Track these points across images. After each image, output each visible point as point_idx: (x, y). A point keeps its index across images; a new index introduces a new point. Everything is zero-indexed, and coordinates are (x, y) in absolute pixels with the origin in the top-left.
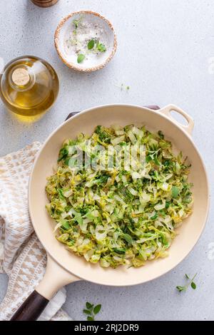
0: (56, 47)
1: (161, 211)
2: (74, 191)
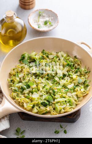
0: (28, 20)
1: (71, 90)
2: (24, 75)
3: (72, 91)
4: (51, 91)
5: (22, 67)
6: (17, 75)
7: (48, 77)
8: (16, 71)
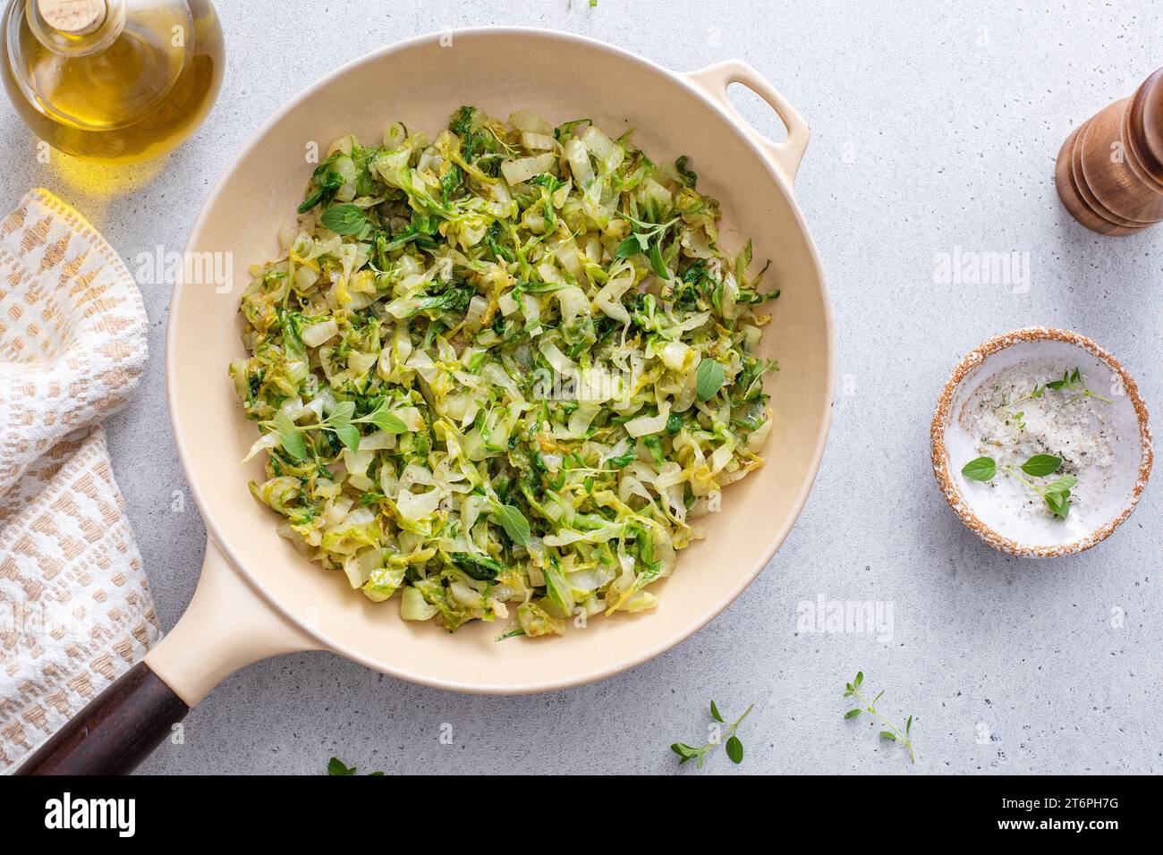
1: (649, 444)
2: (341, 326)
3: (656, 453)
4: (519, 460)
5: (321, 260)
6: (289, 328)
7: (497, 341)
8: (280, 294)
